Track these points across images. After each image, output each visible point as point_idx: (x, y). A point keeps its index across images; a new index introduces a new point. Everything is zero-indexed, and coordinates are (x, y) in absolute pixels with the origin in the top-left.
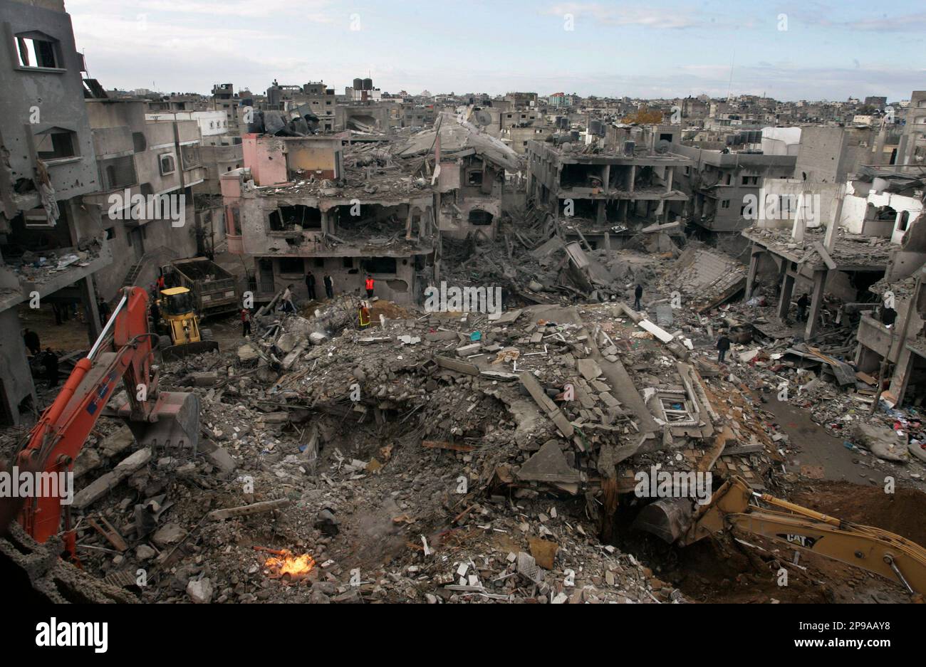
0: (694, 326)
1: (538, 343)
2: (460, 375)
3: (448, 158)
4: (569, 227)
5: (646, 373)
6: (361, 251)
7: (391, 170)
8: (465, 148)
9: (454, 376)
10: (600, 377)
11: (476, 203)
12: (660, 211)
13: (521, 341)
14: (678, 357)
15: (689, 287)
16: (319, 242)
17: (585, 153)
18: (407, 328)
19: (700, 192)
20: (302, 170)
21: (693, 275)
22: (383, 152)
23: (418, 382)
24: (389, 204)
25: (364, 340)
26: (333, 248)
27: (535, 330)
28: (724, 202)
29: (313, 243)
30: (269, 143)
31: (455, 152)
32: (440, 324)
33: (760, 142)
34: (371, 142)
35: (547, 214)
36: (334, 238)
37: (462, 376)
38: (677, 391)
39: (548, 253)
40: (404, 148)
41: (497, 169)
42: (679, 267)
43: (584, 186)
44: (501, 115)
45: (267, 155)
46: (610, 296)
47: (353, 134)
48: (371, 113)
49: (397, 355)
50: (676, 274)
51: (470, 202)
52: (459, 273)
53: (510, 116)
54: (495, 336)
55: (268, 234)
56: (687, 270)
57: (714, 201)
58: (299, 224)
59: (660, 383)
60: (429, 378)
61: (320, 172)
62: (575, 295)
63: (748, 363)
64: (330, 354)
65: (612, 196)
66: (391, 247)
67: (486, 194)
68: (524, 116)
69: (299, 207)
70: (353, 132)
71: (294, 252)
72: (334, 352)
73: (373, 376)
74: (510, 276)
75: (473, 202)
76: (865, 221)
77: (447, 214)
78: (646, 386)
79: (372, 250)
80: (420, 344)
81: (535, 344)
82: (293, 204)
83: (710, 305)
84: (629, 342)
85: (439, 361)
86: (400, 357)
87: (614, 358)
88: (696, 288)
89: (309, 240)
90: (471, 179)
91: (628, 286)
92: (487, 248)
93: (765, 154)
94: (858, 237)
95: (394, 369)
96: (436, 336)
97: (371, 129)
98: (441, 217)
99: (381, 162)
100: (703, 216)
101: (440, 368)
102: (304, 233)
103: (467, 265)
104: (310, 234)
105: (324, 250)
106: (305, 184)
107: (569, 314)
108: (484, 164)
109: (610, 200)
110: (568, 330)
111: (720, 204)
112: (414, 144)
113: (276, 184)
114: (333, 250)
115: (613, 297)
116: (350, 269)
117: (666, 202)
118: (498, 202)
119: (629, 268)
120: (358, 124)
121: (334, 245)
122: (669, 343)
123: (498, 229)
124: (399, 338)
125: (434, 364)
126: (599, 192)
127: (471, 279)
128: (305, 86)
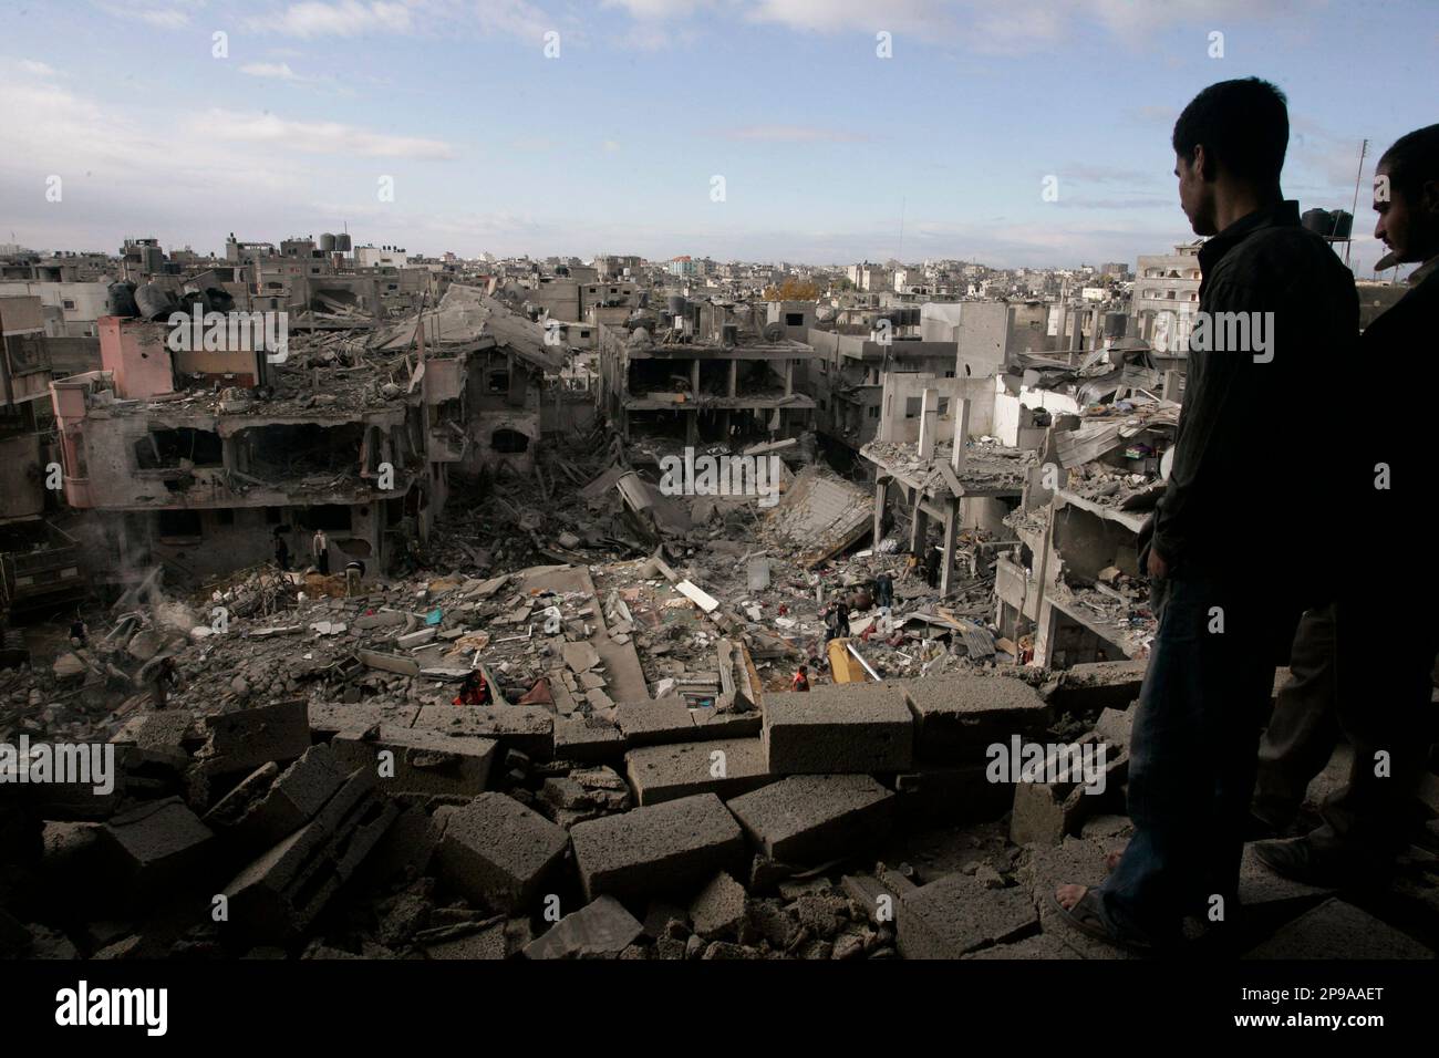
0: (798, 587)
1: (521, 623)
2: (394, 676)
3: (447, 352)
4: (645, 452)
5: (669, 658)
6: (290, 496)
7: (361, 371)
8: (480, 338)
9: (386, 680)
10: (596, 667)
11: (502, 419)
12: (775, 424)
13: (497, 620)
14: (723, 632)
15: (798, 532)
16: (220, 484)
17: (666, 342)
18: (331, 610)
19: (841, 395)
20: (201, 373)
21: (805, 515)
22: (355, 346)
23: (330, 694)
24: (330, 424)
25: (256, 632)
26: (243, 494)
27: (521, 604)
28: (871, 409)
29: (209, 486)
30: (143, 333)
31: (464, 344)
32: (385, 602)
33: (918, 324)
34: (341, 330)
35: (614, 433)
36: (246, 477)
37: (398, 679)
38: (707, 682)
39: (604, 491)
40: (389, 339)
41: (531, 369)
42: (788, 504)
43: (666, 391)
44: (580, 288)
45: (140, 350)
46: (686, 550)
47: (318, 318)
48: (349, 286)
49: (305, 653)
50: (783, 515)
51: (492, 418)
52: (464, 525)
53: (593, 291)
54: (461, 617)
55: (133, 475)
56: (797, 509)
57: (858, 408)
58: (187, 457)
59: (686, 671)
60: (348, 685)
61: (231, 376)
62: (629, 550)
63: (860, 636)
64: (203, 658)
65: (705, 405)
66: (337, 489)
67: (517, 406)
68: (614, 291)
69: (185, 431)
70: (318, 314)
71: (178, 501)
72: (210, 654)
73: (259, 687)
74: (529, 526)
75: (497, 418)
76: (1019, 429)
77: (440, 438)
78: (662, 676)
79: (306, 494)
80: (346, 633)
81: (516, 624)
82: (175, 427)
83: (824, 556)
84: (658, 614)
85: (364, 656)
86: (309, 656)
87: (624, 638)
88: (807, 533)
89: (204, 482)
90: (492, 385)
91: (712, 534)
92: (516, 487)
93: (924, 340)
94: (1009, 452)
95: (294, 674)
96: (371, 620)
97: (350, 309)
98: (432, 442)
99: (345, 361)
100: (847, 430)
101: (366, 669)
102: (194, 472)
103: (478, 513)
104: (204, 473)
105: (228, 497)
106: (206, 395)
107: (577, 578)
108: (511, 362)
109: (702, 411)
110: (570, 601)
111: (866, 411)
112: (403, 333)
113: (154, 395)
114: (244, 497)
115: (690, 552)
116: (277, 525)
117: (784, 412)
118: (535, 417)
119: (715, 508)
120: (330, 302)
121: (246, 488)
122: (712, 612)
123: (537, 457)
124: (313, 626)
125: (357, 662)
126: (686, 399)
127: (481, 535)
128: (283, 244)
